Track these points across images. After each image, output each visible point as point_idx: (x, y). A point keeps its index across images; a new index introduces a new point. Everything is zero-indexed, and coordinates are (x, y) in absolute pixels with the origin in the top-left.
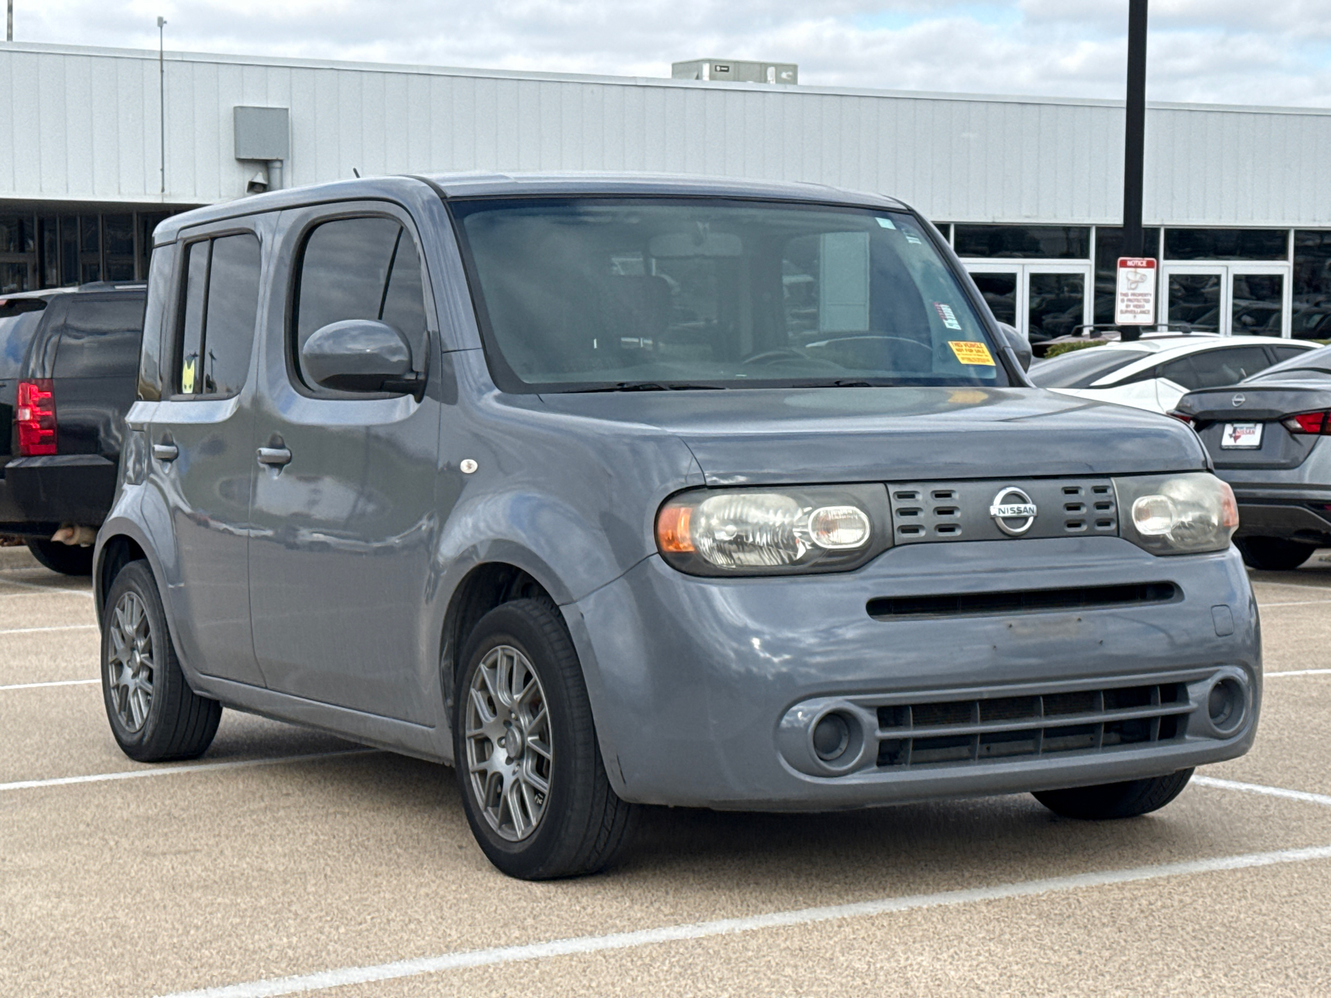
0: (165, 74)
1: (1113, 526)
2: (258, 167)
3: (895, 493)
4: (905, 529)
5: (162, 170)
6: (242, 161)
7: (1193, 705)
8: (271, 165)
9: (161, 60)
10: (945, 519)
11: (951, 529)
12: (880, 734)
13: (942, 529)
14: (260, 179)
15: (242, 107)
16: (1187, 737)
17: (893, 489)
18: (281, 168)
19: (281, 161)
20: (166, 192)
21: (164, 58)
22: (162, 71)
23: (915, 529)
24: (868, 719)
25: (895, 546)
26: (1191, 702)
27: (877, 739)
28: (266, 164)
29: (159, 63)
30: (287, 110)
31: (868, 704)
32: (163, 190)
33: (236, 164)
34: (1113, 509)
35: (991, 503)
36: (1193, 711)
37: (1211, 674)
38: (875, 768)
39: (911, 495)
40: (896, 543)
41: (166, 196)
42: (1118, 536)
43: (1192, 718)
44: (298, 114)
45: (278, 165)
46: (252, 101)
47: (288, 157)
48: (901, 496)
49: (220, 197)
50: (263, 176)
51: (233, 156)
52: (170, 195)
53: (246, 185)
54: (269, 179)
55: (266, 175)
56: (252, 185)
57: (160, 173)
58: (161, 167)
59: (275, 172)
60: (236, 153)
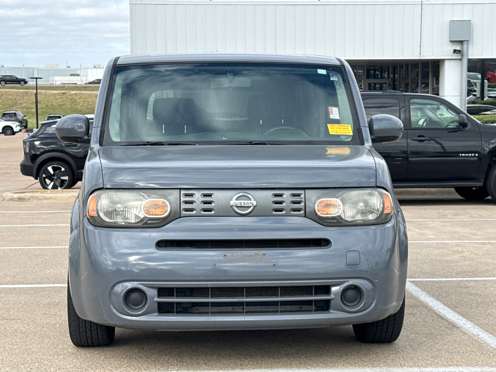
0: (423, 10)
1: (302, 212)
2: (459, 43)
3: (184, 194)
4: (186, 210)
5: (420, 46)
6: (452, 42)
7: (332, 296)
8: (463, 43)
9: (422, 4)
10: (207, 206)
11: (210, 210)
12: (156, 299)
13: (205, 210)
14: (458, 48)
15: (452, 21)
16: (331, 311)
17: (183, 192)
18: (467, 44)
19: (468, 41)
21: (423, 3)
22: (422, 9)
23: (192, 210)
24: (152, 293)
25: (181, 217)
26: (332, 295)
27: (156, 302)
28: (461, 42)
29: (421, 5)
30: (470, 21)
31: (151, 286)
32: (420, 54)
33: (450, 43)
34: (303, 204)
35: (231, 200)
36: (333, 299)
37: (345, 282)
38: (157, 314)
39: (192, 195)
40: (181, 216)
41: (421, 56)
42: (305, 216)
43: (332, 303)
44: (476, 22)
45: (466, 42)
46: (457, 18)
47: (470, 39)
48: (186, 195)
49: (443, 56)
50: (460, 47)
51: (448, 40)
52: (423, 56)
53: (453, 51)
54: (462, 48)
55: (461, 47)
56: (455, 51)
57: (419, 48)
58: (420, 45)
59: (465, 46)
60: (450, 39)
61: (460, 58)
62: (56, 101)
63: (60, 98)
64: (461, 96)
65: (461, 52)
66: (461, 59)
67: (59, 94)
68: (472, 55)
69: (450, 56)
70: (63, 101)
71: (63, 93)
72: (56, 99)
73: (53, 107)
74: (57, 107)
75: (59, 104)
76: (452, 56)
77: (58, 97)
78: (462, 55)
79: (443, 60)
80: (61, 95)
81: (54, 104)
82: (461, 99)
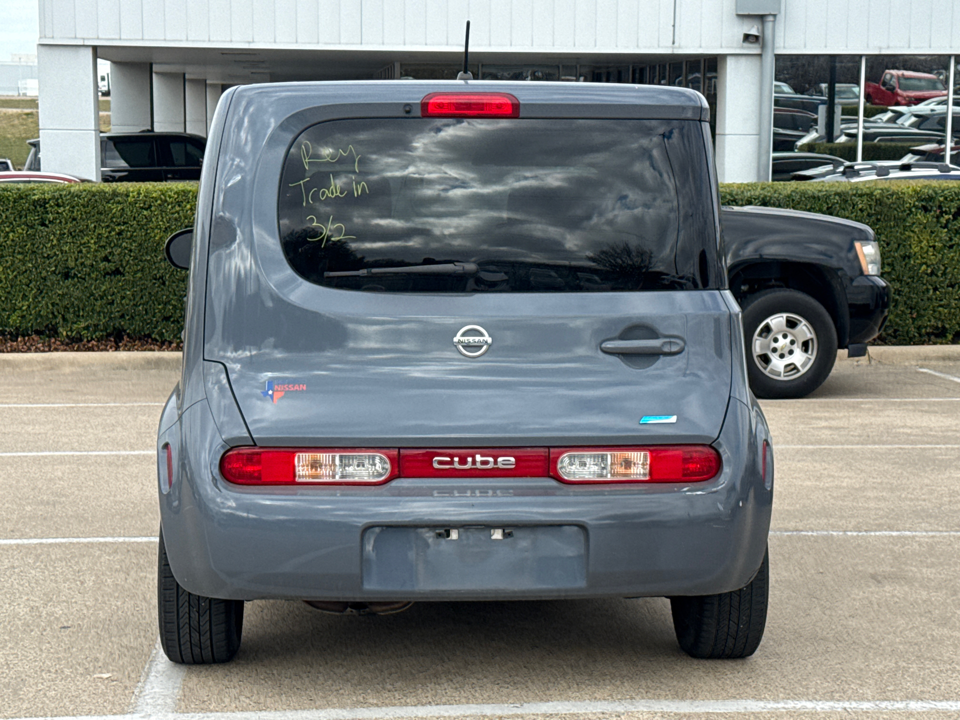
2: (755, 20)
5: (674, 26)
6: (742, 17)
8: (765, 19)
14: (754, 32)
18: (774, 21)
19: (775, 16)
20: (676, 44)
28: (762, 18)
32: (674, 43)
33: (736, 20)
41: (676, 48)
45: (771, 18)
47: (780, 12)
49: (721, 47)
50: (758, 29)
51: (734, 13)
52: (680, 47)
53: (742, 37)
54: (763, 32)
55: (760, 28)
56: (747, 37)
57: (672, 28)
58: (672, 24)
59: (769, 26)
60: (736, 9)
61: (757, 51)
62: (13, 131)
63: (22, 125)
64: (759, 134)
65: (761, 40)
66: (760, 55)
67: (19, 116)
68: (784, 47)
69: (736, 48)
70: (26, 131)
71: (27, 114)
72: (13, 126)
73: (7, 142)
74: (15, 142)
75: (17, 135)
76: (742, 47)
77: (16, 122)
78: (763, 47)
79: (724, 57)
80: (23, 119)
81: (9, 136)
82: (760, 141)
